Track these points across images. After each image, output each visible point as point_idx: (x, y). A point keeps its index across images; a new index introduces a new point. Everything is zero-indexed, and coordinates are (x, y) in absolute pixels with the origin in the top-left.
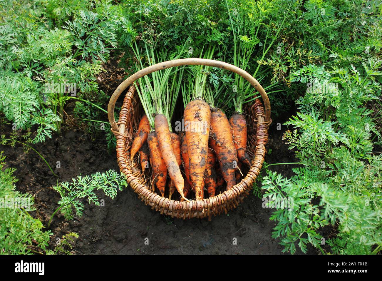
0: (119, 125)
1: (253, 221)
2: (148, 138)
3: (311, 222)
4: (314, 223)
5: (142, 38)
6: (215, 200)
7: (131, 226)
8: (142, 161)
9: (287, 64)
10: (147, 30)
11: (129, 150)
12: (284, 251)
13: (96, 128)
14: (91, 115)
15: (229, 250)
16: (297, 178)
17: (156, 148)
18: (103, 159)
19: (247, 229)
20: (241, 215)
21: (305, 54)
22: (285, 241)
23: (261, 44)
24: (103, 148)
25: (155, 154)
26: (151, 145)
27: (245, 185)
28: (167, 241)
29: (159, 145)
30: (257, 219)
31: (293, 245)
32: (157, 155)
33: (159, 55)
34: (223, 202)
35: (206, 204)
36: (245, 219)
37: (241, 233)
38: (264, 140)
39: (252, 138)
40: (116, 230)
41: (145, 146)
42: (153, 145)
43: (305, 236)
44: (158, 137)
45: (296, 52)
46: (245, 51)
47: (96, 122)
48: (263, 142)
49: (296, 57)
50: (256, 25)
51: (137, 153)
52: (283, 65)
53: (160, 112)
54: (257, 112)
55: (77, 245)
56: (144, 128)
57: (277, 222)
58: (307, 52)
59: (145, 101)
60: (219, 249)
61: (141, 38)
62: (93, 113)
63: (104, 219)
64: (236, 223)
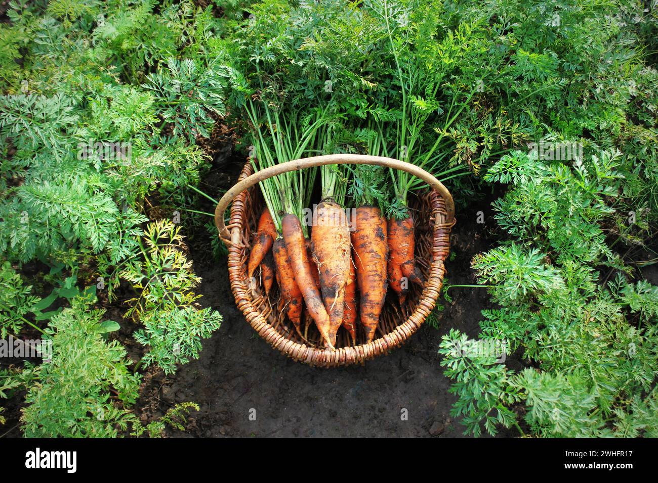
0: (230, 229)
1: (425, 359)
2: (274, 248)
3: (503, 393)
4: (507, 395)
5: (261, 97)
6: (371, 349)
7: (251, 367)
8: (264, 278)
9: (480, 140)
10: (268, 85)
11: (247, 263)
12: (465, 433)
13: (194, 222)
14: (187, 202)
15: (389, 401)
16: (488, 324)
17: (286, 264)
18: (206, 265)
19: (416, 371)
20: (408, 352)
21: (508, 128)
22: (467, 421)
23: (441, 111)
24: (205, 249)
25: (284, 272)
26: (278, 259)
27: (413, 326)
28: (302, 388)
29: (290, 262)
30: (430, 358)
31: (477, 426)
32: (287, 274)
33: (286, 116)
34: (382, 350)
35: (359, 355)
36: (413, 358)
37: (408, 377)
38: (443, 253)
39: (426, 240)
40: (230, 372)
41: (269, 257)
42: (281, 260)
43: (494, 413)
44: (289, 250)
45: (495, 124)
46: (417, 116)
47: (195, 213)
48: (441, 257)
49: (494, 131)
50: (436, 81)
51: (258, 268)
52: (472, 141)
53: (290, 210)
54: (435, 206)
55: (177, 398)
56: (267, 230)
57: (458, 397)
58: (512, 125)
59: (267, 191)
60: (375, 401)
61: (259, 98)
62: (189, 199)
63: (212, 357)
64: (401, 363)
